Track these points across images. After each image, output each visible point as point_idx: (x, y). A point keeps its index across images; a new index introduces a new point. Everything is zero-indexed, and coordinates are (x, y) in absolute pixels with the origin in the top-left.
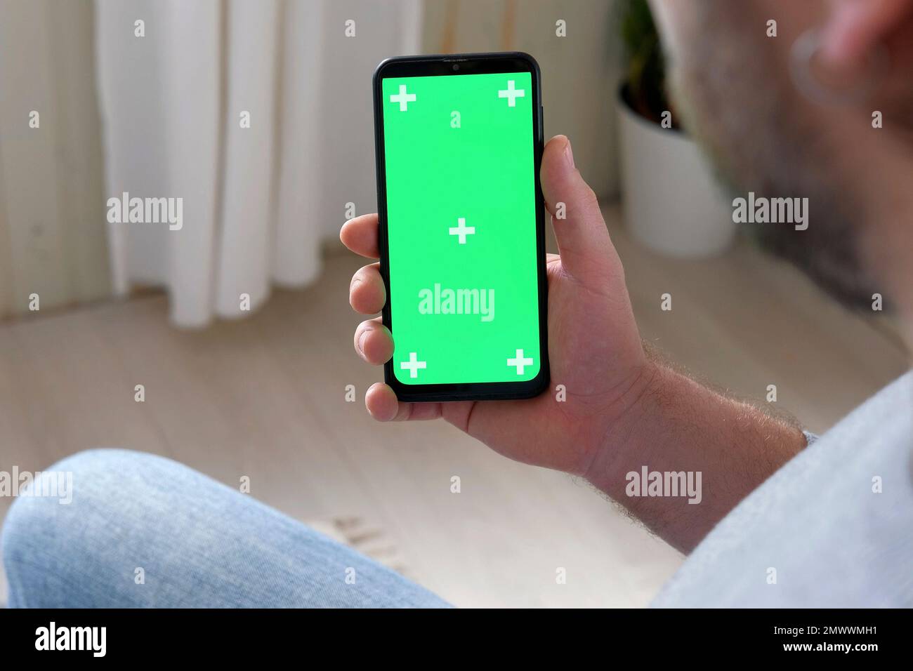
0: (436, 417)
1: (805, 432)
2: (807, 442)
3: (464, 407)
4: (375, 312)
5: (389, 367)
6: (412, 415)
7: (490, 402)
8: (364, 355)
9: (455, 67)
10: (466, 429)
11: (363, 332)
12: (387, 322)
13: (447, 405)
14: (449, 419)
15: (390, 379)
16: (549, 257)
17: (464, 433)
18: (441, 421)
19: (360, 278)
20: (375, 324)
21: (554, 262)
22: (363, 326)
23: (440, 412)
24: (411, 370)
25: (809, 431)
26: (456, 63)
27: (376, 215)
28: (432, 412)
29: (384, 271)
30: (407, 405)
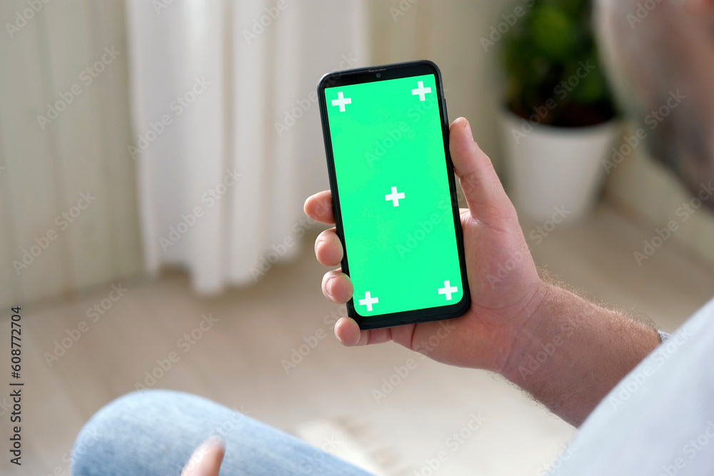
0: (388, 340)
1: (659, 332)
2: (661, 338)
3: (408, 329)
4: (335, 264)
5: (350, 304)
6: (371, 340)
7: (427, 323)
8: (331, 297)
9: (378, 76)
10: (411, 347)
11: (328, 280)
12: (346, 270)
13: (396, 329)
14: (397, 341)
15: (352, 314)
16: (461, 210)
17: (410, 350)
18: (391, 342)
19: (322, 240)
20: (336, 273)
21: (465, 214)
22: (327, 275)
23: (390, 336)
24: (368, 305)
25: (662, 330)
26: (378, 72)
27: (330, 191)
28: (385, 335)
29: (340, 233)
30: (366, 332)
